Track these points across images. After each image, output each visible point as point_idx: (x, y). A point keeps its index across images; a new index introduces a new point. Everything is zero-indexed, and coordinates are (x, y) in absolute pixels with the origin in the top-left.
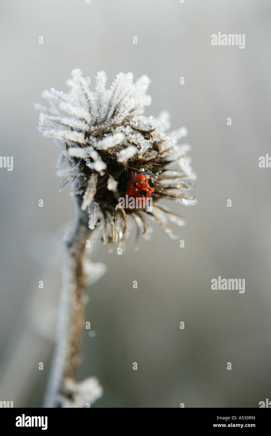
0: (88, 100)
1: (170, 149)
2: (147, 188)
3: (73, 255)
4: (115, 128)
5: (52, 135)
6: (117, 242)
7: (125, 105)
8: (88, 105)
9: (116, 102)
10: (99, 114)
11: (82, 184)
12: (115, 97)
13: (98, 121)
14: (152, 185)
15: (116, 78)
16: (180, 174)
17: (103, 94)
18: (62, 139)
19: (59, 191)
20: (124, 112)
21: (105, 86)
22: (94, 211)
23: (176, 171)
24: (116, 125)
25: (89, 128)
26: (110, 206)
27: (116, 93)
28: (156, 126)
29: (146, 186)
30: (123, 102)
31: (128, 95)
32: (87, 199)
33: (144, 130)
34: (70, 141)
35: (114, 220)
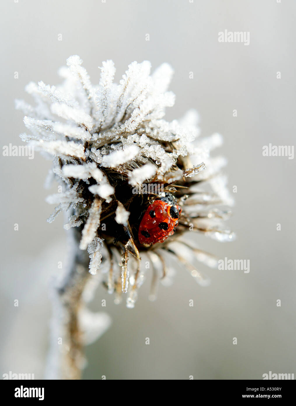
0: (89, 98)
1: (200, 167)
2: (168, 219)
3: (67, 305)
4: (125, 137)
5: (40, 147)
6: (126, 291)
7: (140, 107)
8: (88, 104)
9: (127, 101)
10: (104, 117)
11: (81, 212)
12: (126, 94)
13: (102, 127)
14: (175, 215)
15: (128, 69)
16: (214, 199)
17: (110, 91)
18: (53, 153)
19: (50, 221)
20: (138, 116)
21: (113, 80)
22: (97, 250)
23: (207, 194)
24: (127, 133)
25: (90, 137)
26: (119, 243)
27: (128, 90)
28: (181, 136)
29: (167, 217)
30: (137, 101)
31: (144, 93)
32: (88, 234)
33: (164, 140)
34: (64, 154)
35: (124, 262)
